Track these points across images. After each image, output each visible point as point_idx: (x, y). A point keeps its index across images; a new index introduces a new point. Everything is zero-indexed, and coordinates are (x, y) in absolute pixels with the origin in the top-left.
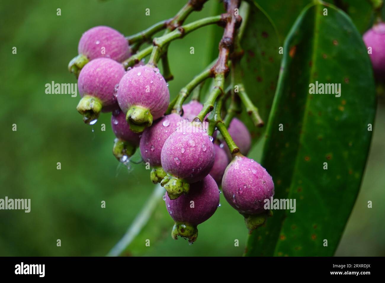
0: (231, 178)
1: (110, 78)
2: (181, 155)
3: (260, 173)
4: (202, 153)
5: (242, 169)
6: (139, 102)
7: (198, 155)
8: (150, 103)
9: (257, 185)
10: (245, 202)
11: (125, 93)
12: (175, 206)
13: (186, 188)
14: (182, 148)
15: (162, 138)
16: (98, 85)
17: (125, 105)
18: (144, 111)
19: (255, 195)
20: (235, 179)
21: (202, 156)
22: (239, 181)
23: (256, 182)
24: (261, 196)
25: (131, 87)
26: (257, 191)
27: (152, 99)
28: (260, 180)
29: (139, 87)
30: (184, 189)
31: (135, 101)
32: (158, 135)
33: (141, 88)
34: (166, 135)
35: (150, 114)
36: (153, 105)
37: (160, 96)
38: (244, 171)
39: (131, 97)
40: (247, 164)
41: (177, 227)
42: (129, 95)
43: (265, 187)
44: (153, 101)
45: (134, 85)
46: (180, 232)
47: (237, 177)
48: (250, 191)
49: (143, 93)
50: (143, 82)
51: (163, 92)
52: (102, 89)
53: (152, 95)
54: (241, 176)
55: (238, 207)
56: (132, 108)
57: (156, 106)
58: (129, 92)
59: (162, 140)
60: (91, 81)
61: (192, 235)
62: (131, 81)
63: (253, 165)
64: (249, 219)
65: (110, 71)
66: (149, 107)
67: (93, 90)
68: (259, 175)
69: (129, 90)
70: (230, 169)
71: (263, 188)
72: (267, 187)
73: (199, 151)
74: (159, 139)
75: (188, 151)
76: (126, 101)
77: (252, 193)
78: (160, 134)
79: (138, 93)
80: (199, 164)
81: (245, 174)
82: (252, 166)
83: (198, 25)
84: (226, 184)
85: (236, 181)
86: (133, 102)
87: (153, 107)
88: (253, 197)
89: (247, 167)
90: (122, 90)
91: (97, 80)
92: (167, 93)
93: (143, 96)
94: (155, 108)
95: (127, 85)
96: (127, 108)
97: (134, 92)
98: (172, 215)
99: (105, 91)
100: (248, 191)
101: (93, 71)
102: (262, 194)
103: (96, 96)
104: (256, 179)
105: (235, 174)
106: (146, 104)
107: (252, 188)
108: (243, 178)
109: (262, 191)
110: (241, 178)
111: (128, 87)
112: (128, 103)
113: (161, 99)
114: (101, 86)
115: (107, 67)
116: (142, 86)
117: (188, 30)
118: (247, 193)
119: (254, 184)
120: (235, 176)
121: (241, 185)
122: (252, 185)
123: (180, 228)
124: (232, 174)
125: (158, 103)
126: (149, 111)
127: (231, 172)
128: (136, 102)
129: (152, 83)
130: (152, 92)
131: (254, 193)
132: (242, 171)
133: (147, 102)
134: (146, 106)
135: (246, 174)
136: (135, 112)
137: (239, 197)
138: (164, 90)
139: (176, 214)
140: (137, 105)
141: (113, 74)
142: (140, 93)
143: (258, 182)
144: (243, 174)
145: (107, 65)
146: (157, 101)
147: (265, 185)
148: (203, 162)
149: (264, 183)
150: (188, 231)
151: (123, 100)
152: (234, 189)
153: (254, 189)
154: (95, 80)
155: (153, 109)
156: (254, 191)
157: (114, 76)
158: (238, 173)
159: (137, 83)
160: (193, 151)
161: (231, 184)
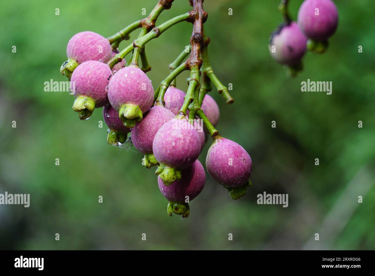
0: (214, 159)
1: (100, 79)
2: (172, 148)
3: (239, 152)
4: (190, 144)
5: (224, 150)
6: (128, 101)
7: (188, 147)
8: (139, 101)
9: (238, 163)
10: (228, 179)
11: (115, 94)
12: (168, 189)
13: (179, 175)
14: (172, 141)
15: (151, 129)
16: (90, 86)
17: (117, 104)
18: (135, 109)
19: (237, 172)
20: (218, 160)
21: (191, 147)
22: (222, 161)
23: (237, 161)
24: (242, 172)
25: (120, 88)
26: (238, 168)
27: (140, 96)
28: (240, 159)
29: (128, 88)
30: (177, 177)
31: (125, 100)
32: (147, 127)
33: (129, 88)
34: (154, 126)
35: (140, 110)
36: (142, 102)
37: (146, 93)
38: (225, 152)
39: (122, 97)
40: (227, 145)
41: (171, 206)
42: (119, 95)
43: (244, 164)
44: (141, 99)
45: (122, 86)
46: (174, 210)
47: (220, 158)
48: (233, 169)
49: (132, 92)
50: (130, 82)
51: (148, 89)
52: (94, 89)
53: (140, 93)
54: (224, 157)
55: (223, 183)
56: (123, 106)
57: (144, 102)
58: (119, 92)
59: (151, 131)
60: (83, 83)
61: (185, 212)
62: (120, 83)
63: (233, 145)
64: (232, 191)
65: (99, 72)
66: (138, 104)
67: (85, 91)
68: (239, 154)
69: (119, 91)
70: (213, 151)
71: (244, 165)
72: (247, 164)
73: (188, 143)
74: (149, 131)
75: (178, 144)
76: (118, 101)
77: (234, 171)
78: (149, 126)
79: (127, 93)
80: (189, 154)
81: (226, 154)
82: (232, 147)
83: (170, 24)
84: (210, 164)
85: (220, 161)
86: (123, 101)
87: (142, 103)
88: (235, 174)
89: (227, 148)
90: (112, 91)
91: (89, 82)
92: (152, 89)
93: (132, 95)
94: (144, 104)
95: (117, 86)
96: (119, 107)
97: (124, 93)
98: (166, 196)
99: (97, 91)
100: (231, 169)
101: (84, 74)
102: (243, 170)
103: (89, 96)
104: (237, 158)
105: (218, 156)
106: (135, 102)
107: (234, 167)
108: (225, 158)
109: (242, 168)
110: (224, 159)
111: (118, 88)
112: (119, 102)
113: (147, 95)
114: (92, 87)
115: (96, 69)
116: (130, 86)
117: (162, 29)
118: (230, 171)
119: (235, 163)
120: (218, 157)
121: (224, 164)
122: (234, 164)
123: (174, 207)
124: (215, 155)
125: (146, 99)
126: (138, 108)
127: (214, 154)
128: (127, 101)
129: (139, 82)
130: (140, 90)
131: (236, 171)
132: (224, 152)
133: (136, 100)
134: (135, 103)
135: (228, 154)
136: (126, 110)
137: (223, 175)
138: (149, 87)
139: (170, 196)
140: (128, 103)
141: (101, 75)
142: (129, 92)
143: (238, 161)
144: (225, 155)
145: (96, 67)
146: (145, 98)
147: (244, 162)
148: (192, 151)
149: (243, 160)
150: (182, 209)
151: (114, 100)
152: (218, 169)
153: (236, 167)
154: (87, 82)
155: (141, 105)
156: (236, 169)
157: (103, 77)
158: (220, 155)
159: (126, 84)
160: (182, 143)
161: (215, 164)
